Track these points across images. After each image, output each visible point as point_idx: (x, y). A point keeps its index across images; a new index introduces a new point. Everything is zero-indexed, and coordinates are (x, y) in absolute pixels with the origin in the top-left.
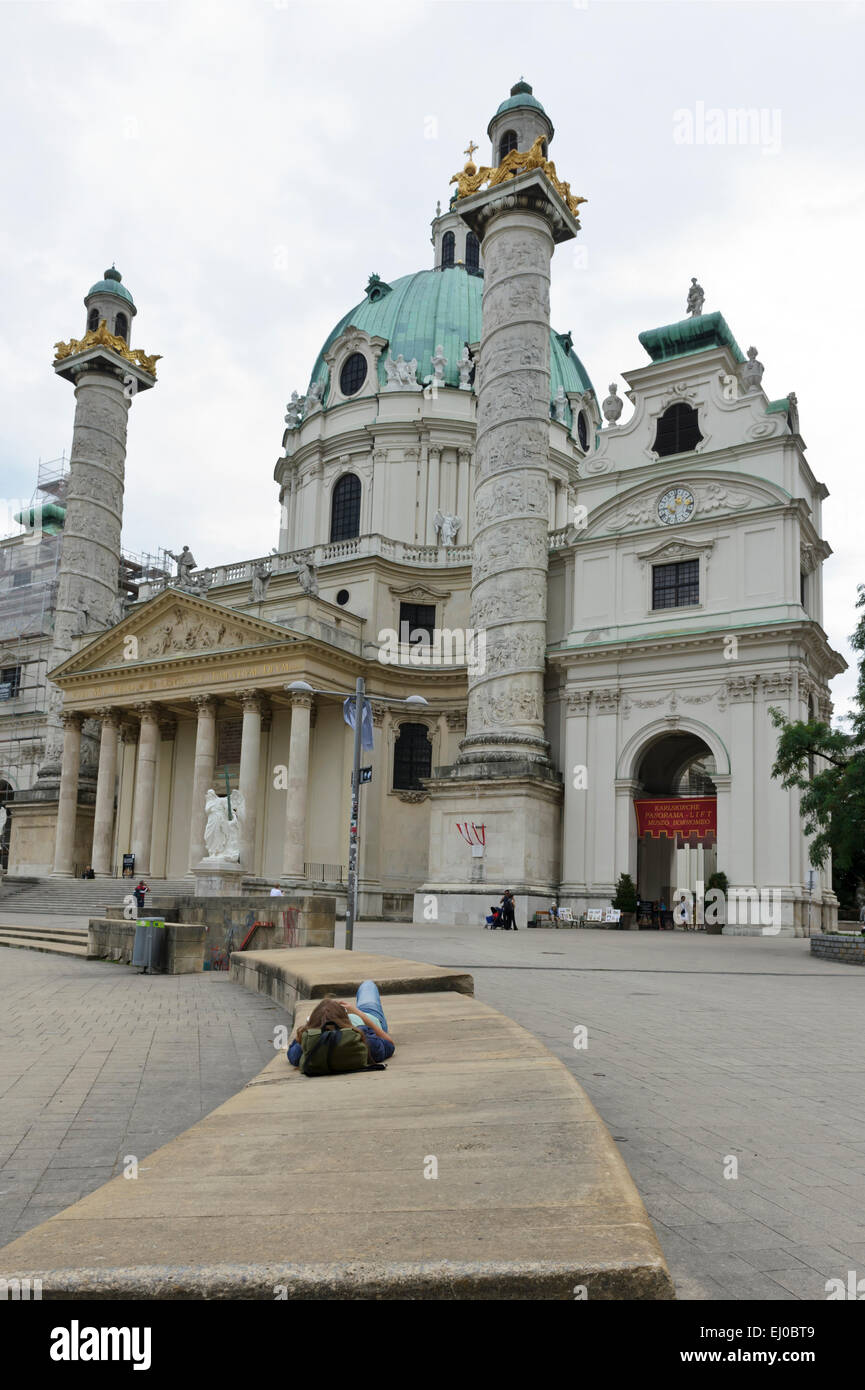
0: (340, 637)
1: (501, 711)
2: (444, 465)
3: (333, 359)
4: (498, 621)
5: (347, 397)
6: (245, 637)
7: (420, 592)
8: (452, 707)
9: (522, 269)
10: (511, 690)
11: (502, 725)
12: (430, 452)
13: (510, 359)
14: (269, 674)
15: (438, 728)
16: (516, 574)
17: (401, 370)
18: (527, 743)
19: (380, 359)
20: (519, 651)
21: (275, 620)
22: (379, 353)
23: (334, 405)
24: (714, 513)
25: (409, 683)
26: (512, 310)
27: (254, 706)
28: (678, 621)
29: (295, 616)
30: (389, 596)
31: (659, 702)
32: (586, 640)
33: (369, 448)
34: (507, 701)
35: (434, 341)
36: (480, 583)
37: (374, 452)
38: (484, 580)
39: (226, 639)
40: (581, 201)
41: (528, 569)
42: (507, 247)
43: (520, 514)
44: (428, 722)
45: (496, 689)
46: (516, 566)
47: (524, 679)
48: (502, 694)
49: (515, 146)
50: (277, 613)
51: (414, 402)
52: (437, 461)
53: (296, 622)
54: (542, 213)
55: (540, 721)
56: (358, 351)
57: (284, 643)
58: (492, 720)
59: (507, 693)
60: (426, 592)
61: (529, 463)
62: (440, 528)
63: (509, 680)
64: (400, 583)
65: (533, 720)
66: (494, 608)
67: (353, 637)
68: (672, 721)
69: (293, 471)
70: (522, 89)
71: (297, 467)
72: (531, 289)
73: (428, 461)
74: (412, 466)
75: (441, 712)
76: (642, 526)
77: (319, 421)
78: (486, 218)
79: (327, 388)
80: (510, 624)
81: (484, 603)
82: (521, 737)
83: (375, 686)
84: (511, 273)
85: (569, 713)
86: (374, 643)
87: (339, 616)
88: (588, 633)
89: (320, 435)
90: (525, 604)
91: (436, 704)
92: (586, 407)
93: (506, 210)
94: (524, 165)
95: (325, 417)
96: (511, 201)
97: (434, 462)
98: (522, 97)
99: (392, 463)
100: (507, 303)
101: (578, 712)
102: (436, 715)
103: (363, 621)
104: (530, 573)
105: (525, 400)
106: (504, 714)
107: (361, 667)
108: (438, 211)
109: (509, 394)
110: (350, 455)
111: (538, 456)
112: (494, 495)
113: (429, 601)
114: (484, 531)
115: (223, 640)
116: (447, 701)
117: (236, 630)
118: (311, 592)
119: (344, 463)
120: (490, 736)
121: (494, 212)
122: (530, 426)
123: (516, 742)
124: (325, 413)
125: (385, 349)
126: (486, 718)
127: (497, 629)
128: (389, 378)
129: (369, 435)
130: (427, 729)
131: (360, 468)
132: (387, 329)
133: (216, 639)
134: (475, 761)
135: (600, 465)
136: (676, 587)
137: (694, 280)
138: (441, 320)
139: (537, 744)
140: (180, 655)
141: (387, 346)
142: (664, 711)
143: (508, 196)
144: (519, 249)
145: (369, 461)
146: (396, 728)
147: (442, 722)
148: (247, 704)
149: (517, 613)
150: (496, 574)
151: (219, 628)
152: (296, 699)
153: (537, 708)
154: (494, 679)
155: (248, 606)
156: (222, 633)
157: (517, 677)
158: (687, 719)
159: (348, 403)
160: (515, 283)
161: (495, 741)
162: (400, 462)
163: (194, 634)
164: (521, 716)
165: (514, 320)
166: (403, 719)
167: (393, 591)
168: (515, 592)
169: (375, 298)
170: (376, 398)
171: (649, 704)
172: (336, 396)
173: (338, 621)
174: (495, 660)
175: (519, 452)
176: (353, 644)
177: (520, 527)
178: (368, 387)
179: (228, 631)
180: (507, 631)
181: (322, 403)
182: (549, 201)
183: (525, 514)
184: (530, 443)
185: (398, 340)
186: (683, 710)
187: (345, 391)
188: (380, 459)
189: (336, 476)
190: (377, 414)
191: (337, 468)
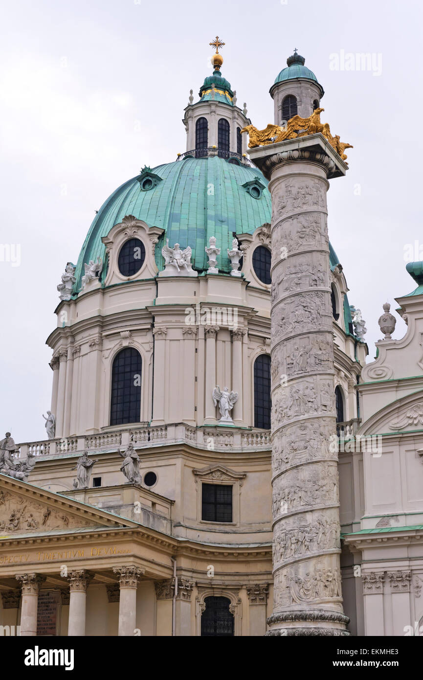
0: (156, 519)
1: (308, 590)
2: (220, 343)
3: (112, 242)
4: (300, 508)
5: (126, 278)
6: (71, 520)
7: (219, 473)
8: (253, 581)
9: (306, 208)
10: (316, 571)
11: (309, 603)
12: (207, 332)
13: (300, 281)
14: (97, 556)
15: (240, 600)
16: (315, 466)
17: (177, 257)
18: (332, 619)
19: (157, 246)
20: (320, 535)
21: (100, 506)
22: (157, 240)
23: (112, 284)
25: (212, 559)
26: (300, 241)
27: (81, 586)
29: (121, 503)
30: (192, 478)
32: (377, 525)
33: (149, 326)
34: (312, 581)
35: (206, 230)
36: (282, 473)
37: (155, 330)
38: (286, 471)
39: (51, 521)
40: (348, 146)
41: (324, 461)
42: (293, 189)
43: (315, 414)
44: (229, 594)
45: (302, 569)
46: (315, 459)
47: (326, 560)
48: (307, 575)
49: (295, 107)
50: (102, 499)
51: (191, 286)
52: (214, 340)
53: (122, 510)
54: (320, 162)
55: (340, 598)
56: (136, 237)
57: (112, 529)
58: (300, 598)
59: (312, 573)
60: (224, 473)
61: (320, 369)
62: (218, 402)
63: (313, 562)
64: (200, 466)
65: (335, 598)
66: (296, 497)
67: (165, 518)
69: (70, 340)
70: (296, 60)
71: (73, 336)
72: (314, 224)
73: (205, 340)
74: (190, 345)
75: (242, 586)
76: (421, 428)
77: (98, 297)
78: (274, 164)
79: (106, 266)
80: (311, 511)
81: (287, 491)
82: (327, 614)
83: (184, 563)
84: (297, 211)
85: (366, 591)
86: (182, 523)
87: (155, 500)
88: (378, 520)
89: (99, 311)
90: (324, 493)
91: (237, 578)
92: (335, 280)
93: (291, 160)
94: (306, 127)
95: (104, 294)
96: (296, 154)
97: (211, 341)
98: (294, 67)
99: (171, 340)
100: (295, 236)
101: (374, 591)
102: (237, 589)
103: (172, 503)
104: (326, 464)
105: (315, 316)
106: (310, 592)
107: (174, 546)
108: (191, 99)
109: (300, 311)
110: (130, 331)
111: (327, 362)
112: (292, 396)
113: (225, 481)
114: (284, 427)
115: (48, 522)
116: (247, 575)
117: (61, 514)
118: (136, 482)
119: (125, 338)
120: (299, 613)
121: (280, 160)
122: (320, 338)
123: (322, 618)
124: (104, 290)
125: (161, 237)
126: (295, 596)
127: (300, 515)
128: (166, 264)
129: (150, 314)
130: (229, 602)
131: (141, 344)
132: (162, 218)
133: (41, 522)
135: (380, 372)
138: (211, 212)
139: (340, 620)
140: (4, 535)
141: (163, 233)
143: (293, 150)
144: (303, 192)
145: (149, 338)
146: (202, 602)
147: (243, 595)
148: (75, 584)
149: (318, 501)
150: (297, 467)
151: (44, 511)
152: (124, 581)
153: (337, 586)
154: (299, 561)
155: (73, 492)
156: (47, 515)
157: (320, 559)
159: (127, 283)
160: (301, 218)
161: (303, 618)
162: (179, 340)
163: (18, 515)
164: (325, 595)
165: (301, 249)
166: (208, 593)
167: (195, 473)
168: (315, 482)
169: (147, 187)
170: (155, 281)
172: (115, 275)
173: (154, 504)
174: (300, 543)
175: (312, 360)
176: (165, 525)
177: (316, 425)
178: (146, 270)
179: (53, 514)
180: (309, 517)
181: (100, 280)
182: (326, 155)
183: (320, 414)
184: (320, 352)
185: (172, 229)
187: (123, 272)
188: (160, 337)
189: (117, 349)
190: (157, 296)
191: (117, 342)
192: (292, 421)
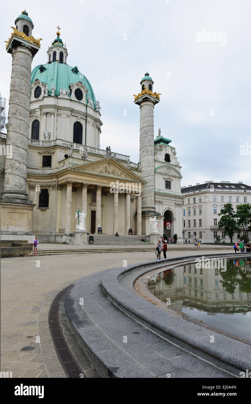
5: (78, 100)
6: (127, 176)
12: (96, 126)
19: (86, 95)
23: (74, 100)
24: (173, 175)
28: (167, 191)
31: (167, 205)
39: (122, 175)
42: (152, 109)
56: (81, 89)
57: (139, 181)
68: (169, 208)
74: (93, 129)
76: (164, 173)
79: (70, 93)
81: (150, 180)
95: (71, 102)
97: (97, 130)
98: (147, 76)
101: (157, 204)
110: (80, 117)
117: (125, 174)
124: (71, 100)
129: (86, 115)
133: (120, 175)
134: (152, 212)
136: (168, 185)
137: (160, 129)
140: (112, 176)
142: (168, 207)
145: (85, 122)
151: (121, 172)
158: (171, 208)
159: (78, 102)
162: (91, 126)
163: (114, 171)
170: (86, 106)
171: (166, 205)
172: (74, 97)
178: (84, 101)
181: (68, 96)
186: (170, 207)
187: (77, 98)
188: (88, 123)
189: (76, 121)
190: (86, 111)
191: (76, 119)
192: (152, 165)
